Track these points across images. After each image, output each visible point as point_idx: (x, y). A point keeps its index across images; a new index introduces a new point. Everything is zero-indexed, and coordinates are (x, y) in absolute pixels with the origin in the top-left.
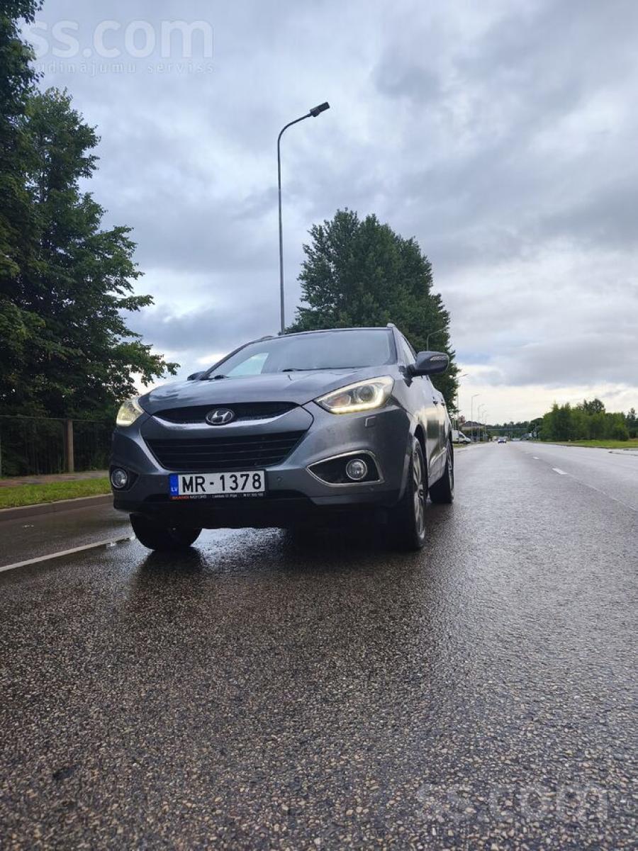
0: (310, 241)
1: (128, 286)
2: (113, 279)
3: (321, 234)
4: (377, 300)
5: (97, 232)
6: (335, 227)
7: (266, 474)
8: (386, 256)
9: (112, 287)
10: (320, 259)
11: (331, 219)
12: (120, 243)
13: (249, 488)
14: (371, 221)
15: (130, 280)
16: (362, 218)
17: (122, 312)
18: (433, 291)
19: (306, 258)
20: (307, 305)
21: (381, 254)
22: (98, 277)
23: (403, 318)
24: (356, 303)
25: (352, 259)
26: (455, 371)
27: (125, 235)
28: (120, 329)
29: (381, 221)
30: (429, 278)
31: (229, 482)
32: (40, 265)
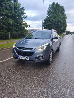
0: (49, 7)
1: (24, 15)
2: (22, 14)
3: (50, 6)
4: (57, 15)
5: (20, 8)
6: (52, 4)
7: (29, 58)
8: (59, 9)
9: (22, 15)
10: (50, 9)
11: (52, 3)
12: (23, 9)
13: (27, 59)
14: (57, 3)
15: (24, 14)
16: (56, 3)
17: (23, 19)
18: (65, 14)
19: (48, 9)
20: (47, 16)
21: (58, 9)
22: (20, 14)
23: (60, 18)
24: (54, 16)
25: (54, 9)
26: (67, 25)
27: (24, 8)
28: (23, 21)
29: (59, 4)
30: (65, 12)
31: (25, 58)
32: (13, 13)
